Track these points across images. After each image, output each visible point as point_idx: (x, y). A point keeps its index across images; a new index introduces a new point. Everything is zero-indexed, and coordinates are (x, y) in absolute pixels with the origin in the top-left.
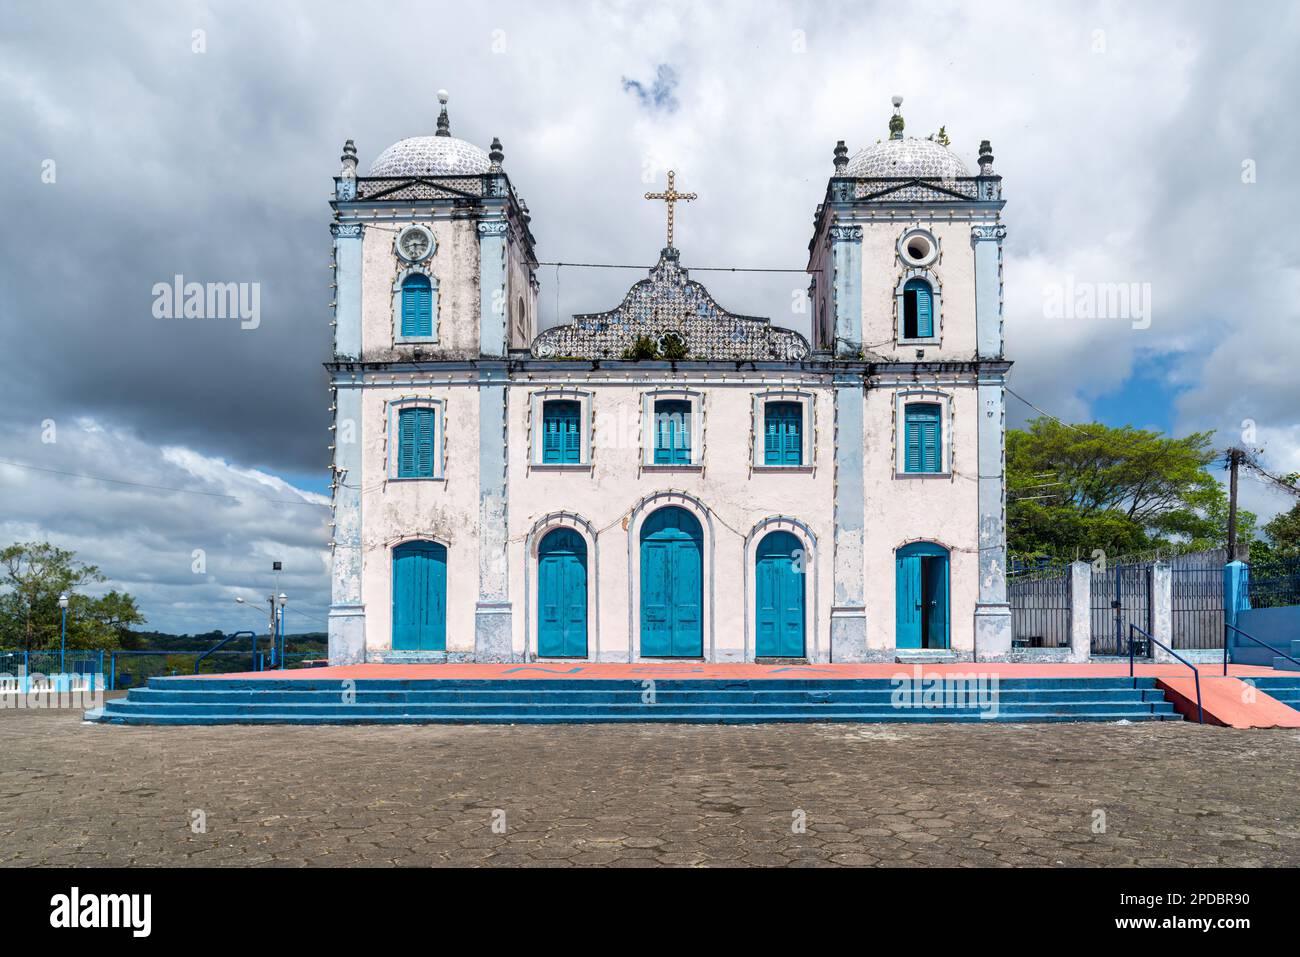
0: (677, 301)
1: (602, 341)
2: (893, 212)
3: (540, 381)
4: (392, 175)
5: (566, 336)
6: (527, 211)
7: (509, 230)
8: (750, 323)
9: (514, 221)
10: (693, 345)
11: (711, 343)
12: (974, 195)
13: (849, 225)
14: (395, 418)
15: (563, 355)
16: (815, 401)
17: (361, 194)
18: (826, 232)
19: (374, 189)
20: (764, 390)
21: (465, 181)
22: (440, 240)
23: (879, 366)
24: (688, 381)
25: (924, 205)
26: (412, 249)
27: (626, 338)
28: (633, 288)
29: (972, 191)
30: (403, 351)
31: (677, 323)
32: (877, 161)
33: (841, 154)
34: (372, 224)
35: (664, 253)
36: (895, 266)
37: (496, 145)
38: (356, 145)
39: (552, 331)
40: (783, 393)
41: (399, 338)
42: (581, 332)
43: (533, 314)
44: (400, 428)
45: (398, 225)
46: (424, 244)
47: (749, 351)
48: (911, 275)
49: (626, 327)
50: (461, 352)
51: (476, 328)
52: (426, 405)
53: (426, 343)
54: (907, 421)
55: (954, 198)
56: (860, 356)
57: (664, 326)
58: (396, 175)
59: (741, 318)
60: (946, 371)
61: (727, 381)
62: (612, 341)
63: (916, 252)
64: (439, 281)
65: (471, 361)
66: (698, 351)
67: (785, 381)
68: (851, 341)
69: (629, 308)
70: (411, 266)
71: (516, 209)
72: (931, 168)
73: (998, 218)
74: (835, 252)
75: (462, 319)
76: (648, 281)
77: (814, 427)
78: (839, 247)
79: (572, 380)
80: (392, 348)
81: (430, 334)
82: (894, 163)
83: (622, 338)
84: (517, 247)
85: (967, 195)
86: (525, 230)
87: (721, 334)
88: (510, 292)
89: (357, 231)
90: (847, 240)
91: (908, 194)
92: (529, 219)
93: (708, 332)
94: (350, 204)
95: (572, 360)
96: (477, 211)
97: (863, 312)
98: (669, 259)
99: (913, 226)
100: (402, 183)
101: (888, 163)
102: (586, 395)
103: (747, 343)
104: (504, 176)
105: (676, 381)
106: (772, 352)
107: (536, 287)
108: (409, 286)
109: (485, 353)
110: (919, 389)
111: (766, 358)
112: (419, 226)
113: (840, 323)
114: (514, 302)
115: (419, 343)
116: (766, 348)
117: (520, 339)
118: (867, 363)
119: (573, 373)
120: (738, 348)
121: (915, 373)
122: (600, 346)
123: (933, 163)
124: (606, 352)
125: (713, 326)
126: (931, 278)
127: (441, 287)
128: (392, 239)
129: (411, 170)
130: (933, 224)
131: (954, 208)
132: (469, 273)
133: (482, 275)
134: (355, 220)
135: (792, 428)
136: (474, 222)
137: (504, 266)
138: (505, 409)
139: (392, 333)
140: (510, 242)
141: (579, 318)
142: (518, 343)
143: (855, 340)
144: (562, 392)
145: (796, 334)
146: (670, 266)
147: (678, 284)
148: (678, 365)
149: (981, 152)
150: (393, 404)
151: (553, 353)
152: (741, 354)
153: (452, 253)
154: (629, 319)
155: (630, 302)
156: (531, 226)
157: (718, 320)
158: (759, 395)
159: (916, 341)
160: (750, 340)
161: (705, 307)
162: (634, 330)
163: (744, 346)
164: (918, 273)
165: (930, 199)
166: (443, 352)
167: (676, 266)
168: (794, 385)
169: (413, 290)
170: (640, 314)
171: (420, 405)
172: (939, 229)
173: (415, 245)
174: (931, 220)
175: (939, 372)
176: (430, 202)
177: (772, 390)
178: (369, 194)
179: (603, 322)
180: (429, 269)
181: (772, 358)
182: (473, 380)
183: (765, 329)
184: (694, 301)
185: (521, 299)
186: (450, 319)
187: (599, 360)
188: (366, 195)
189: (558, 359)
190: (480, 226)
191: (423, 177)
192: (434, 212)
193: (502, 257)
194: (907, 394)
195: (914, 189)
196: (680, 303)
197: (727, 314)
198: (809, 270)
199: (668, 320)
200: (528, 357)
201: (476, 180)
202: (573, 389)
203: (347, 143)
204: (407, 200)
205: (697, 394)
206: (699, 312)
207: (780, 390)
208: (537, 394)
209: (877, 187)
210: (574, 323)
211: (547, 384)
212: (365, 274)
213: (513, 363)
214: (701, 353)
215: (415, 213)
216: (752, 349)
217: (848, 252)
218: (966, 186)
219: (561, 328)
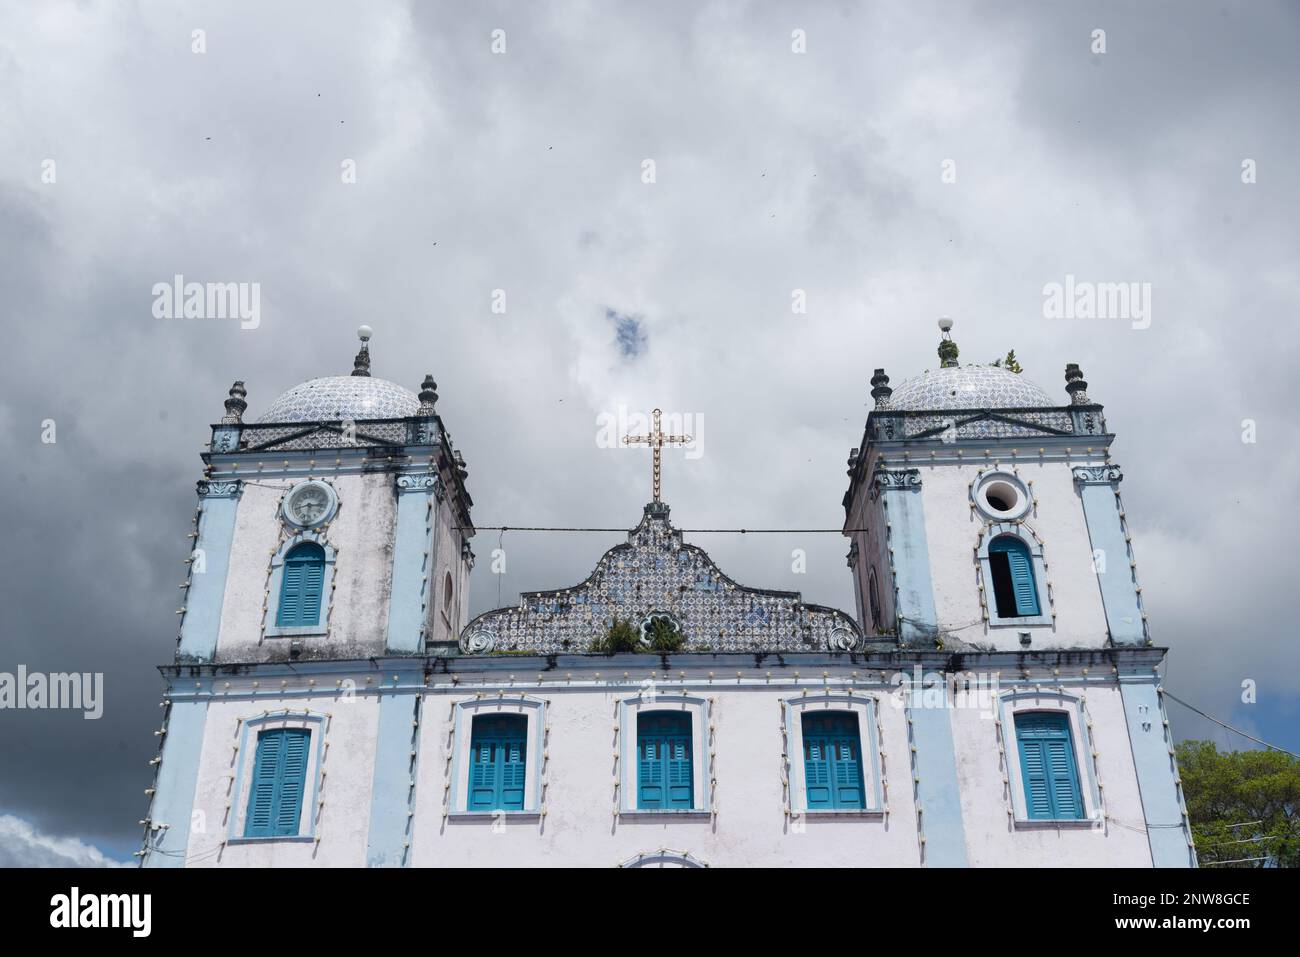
0: (668, 572)
1: (561, 628)
2: (961, 452)
3: (469, 686)
4: (289, 421)
5: (510, 621)
6: (464, 465)
7: (439, 485)
8: (772, 600)
9: (446, 474)
10: (691, 632)
11: (718, 628)
12: (1068, 428)
13: (902, 469)
14: (252, 743)
15: (504, 648)
16: (876, 709)
17: (244, 444)
18: (869, 480)
19: (264, 438)
20: (798, 694)
21: (385, 426)
22: (343, 499)
23: (967, 658)
24: (687, 682)
25: (1002, 442)
26: (304, 510)
27: (595, 623)
28: (606, 555)
29: (1064, 424)
30: (274, 647)
31: (668, 601)
32: (929, 391)
33: (880, 384)
34: (254, 481)
35: (648, 509)
36: (972, 520)
37: (429, 383)
38: (245, 387)
39: (490, 616)
40: (827, 699)
41: (271, 630)
42: (532, 616)
43: (463, 595)
44: (256, 759)
45: (289, 481)
46: (322, 505)
47: (773, 639)
48: (996, 531)
49: (596, 608)
50: (358, 647)
51: (382, 613)
52: (299, 724)
53: (310, 635)
54: (1020, 740)
55: (1041, 434)
56: (937, 644)
57: (650, 606)
58: (294, 421)
59: (760, 592)
60: (1069, 663)
61: (744, 682)
62: (575, 627)
63: (999, 501)
64: (336, 552)
65: (372, 659)
66: (700, 639)
67: (829, 681)
68: (921, 621)
69: (600, 582)
70: (300, 533)
71: (449, 460)
72: (1004, 398)
73: (1107, 456)
74: (886, 504)
75: (364, 601)
76: (626, 547)
77: (879, 749)
78: (891, 497)
79: (516, 685)
80: (260, 643)
81: (317, 623)
82: (954, 393)
83: (590, 623)
84: (448, 510)
85: (1058, 428)
86: (461, 487)
87: (732, 616)
88: (434, 564)
89: (233, 490)
90: (900, 489)
91: (978, 430)
92: (465, 475)
93: (712, 612)
94: (230, 457)
95: (517, 655)
96: (398, 462)
97: (933, 583)
98: (656, 516)
99: (990, 469)
100: (300, 429)
101: (944, 394)
102: (536, 705)
103: (770, 627)
104: (437, 419)
105: (668, 683)
106: (807, 640)
107: (470, 560)
108: (295, 559)
109: (392, 646)
110: (1031, 690)
111: (799, 647)
112: (318, 482)
113: (902, 597)
114: (439, 578)
115: (299, 636)
116: (798, 635)
117: (444, 628)
118: (948, 653)
119: (519, 674)
120: (756, 635)
121: (1021, 667)
122: (559, 635)
123: (1006, 391)
124: (566, 643)
125: (719, 605)
126: (1024, 534)
127: (340, 559)
128: (279, 499)
129: (314, 415)
130: (1018, 466)
131: (1045, 445)
132: (378, 539)
133: (398, 543)
134: (234, 475)
135: (845, 752)
136: (392, 475)
137: (428, 530)
138: (416, 728)
139: (263, 623)
140: (439, 500)
141: (530, 597)
142: (440, 634)
143: (927, 620)
144: (501, 702)
145: (841, 614)
146: (657, 526)
147: (668, 549)
148: (672, 659)
149: (1068, 377)
150: (251, 723)
151: (491, 645)
152: (762, 643)
153: (359, 514)
154: (600, 597)
155: (602, 574)
156: (468, 484)
157: (726, 596)
158: (792, 702)
159: (1015, 621)
160: (773, 623)
161: (707, 578)
162: (608, 612)
163: (765, 631)
164: (1006, 528)
165: (1008, 435)
166: (333, 647)
167: (666, 525)
168: (844, 687)
169: (299, 564)
170: (616, 589)
171: (290, 724)
172: (1027, 472)
173: (309, 505)
174: (1014, 461)
175: (1058, 664)
176: (336, 452)
177: (811, 694)
178: (256, 444)
179: (562, 600)
180: (325, 537)
181: (808, 647)
182: (373, 686)
183: (795, 607)
184: (691, 570)
185: (449, 575)
186: (348, 601)
187: (555, 656)
188: (251, 445)
189: (497, 654)
190: (400, 481)
191: (329, 423)
192: (339, 465)
193: (427, 519)
194: (1015, 697)
195: (984, 423)
196: (672, 575)
197: (739, 588)
198: (846, 531)
199: (656, 597)
200: (453, 652)
201: (399, 425)
202: (516, 696)
203: (235, 385)
204: (304, 451)
205: (699, 701)
206: (700, 586)
207: (822, 693)
208: (465, 705)
209: (934, 422)
210: (523, 604)
211: (480, 690)
212: (235, 545)
213: (432, 661)
214: (704, 643)
215: (314, 466)
216: (777, 635)
217: (903, 503)
218: (1055, 418)
219: (503, 611)
